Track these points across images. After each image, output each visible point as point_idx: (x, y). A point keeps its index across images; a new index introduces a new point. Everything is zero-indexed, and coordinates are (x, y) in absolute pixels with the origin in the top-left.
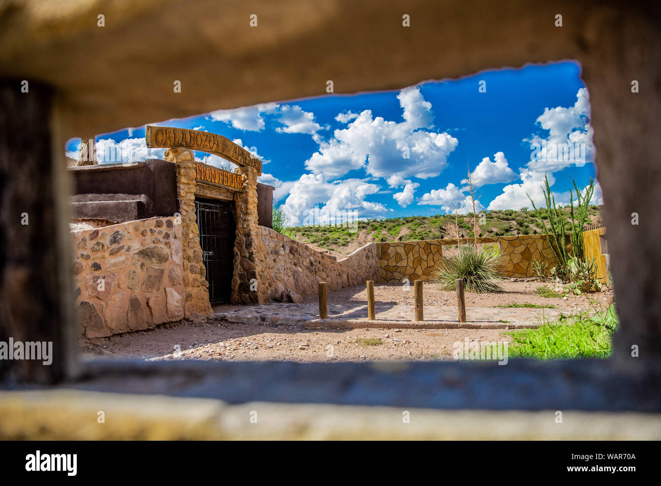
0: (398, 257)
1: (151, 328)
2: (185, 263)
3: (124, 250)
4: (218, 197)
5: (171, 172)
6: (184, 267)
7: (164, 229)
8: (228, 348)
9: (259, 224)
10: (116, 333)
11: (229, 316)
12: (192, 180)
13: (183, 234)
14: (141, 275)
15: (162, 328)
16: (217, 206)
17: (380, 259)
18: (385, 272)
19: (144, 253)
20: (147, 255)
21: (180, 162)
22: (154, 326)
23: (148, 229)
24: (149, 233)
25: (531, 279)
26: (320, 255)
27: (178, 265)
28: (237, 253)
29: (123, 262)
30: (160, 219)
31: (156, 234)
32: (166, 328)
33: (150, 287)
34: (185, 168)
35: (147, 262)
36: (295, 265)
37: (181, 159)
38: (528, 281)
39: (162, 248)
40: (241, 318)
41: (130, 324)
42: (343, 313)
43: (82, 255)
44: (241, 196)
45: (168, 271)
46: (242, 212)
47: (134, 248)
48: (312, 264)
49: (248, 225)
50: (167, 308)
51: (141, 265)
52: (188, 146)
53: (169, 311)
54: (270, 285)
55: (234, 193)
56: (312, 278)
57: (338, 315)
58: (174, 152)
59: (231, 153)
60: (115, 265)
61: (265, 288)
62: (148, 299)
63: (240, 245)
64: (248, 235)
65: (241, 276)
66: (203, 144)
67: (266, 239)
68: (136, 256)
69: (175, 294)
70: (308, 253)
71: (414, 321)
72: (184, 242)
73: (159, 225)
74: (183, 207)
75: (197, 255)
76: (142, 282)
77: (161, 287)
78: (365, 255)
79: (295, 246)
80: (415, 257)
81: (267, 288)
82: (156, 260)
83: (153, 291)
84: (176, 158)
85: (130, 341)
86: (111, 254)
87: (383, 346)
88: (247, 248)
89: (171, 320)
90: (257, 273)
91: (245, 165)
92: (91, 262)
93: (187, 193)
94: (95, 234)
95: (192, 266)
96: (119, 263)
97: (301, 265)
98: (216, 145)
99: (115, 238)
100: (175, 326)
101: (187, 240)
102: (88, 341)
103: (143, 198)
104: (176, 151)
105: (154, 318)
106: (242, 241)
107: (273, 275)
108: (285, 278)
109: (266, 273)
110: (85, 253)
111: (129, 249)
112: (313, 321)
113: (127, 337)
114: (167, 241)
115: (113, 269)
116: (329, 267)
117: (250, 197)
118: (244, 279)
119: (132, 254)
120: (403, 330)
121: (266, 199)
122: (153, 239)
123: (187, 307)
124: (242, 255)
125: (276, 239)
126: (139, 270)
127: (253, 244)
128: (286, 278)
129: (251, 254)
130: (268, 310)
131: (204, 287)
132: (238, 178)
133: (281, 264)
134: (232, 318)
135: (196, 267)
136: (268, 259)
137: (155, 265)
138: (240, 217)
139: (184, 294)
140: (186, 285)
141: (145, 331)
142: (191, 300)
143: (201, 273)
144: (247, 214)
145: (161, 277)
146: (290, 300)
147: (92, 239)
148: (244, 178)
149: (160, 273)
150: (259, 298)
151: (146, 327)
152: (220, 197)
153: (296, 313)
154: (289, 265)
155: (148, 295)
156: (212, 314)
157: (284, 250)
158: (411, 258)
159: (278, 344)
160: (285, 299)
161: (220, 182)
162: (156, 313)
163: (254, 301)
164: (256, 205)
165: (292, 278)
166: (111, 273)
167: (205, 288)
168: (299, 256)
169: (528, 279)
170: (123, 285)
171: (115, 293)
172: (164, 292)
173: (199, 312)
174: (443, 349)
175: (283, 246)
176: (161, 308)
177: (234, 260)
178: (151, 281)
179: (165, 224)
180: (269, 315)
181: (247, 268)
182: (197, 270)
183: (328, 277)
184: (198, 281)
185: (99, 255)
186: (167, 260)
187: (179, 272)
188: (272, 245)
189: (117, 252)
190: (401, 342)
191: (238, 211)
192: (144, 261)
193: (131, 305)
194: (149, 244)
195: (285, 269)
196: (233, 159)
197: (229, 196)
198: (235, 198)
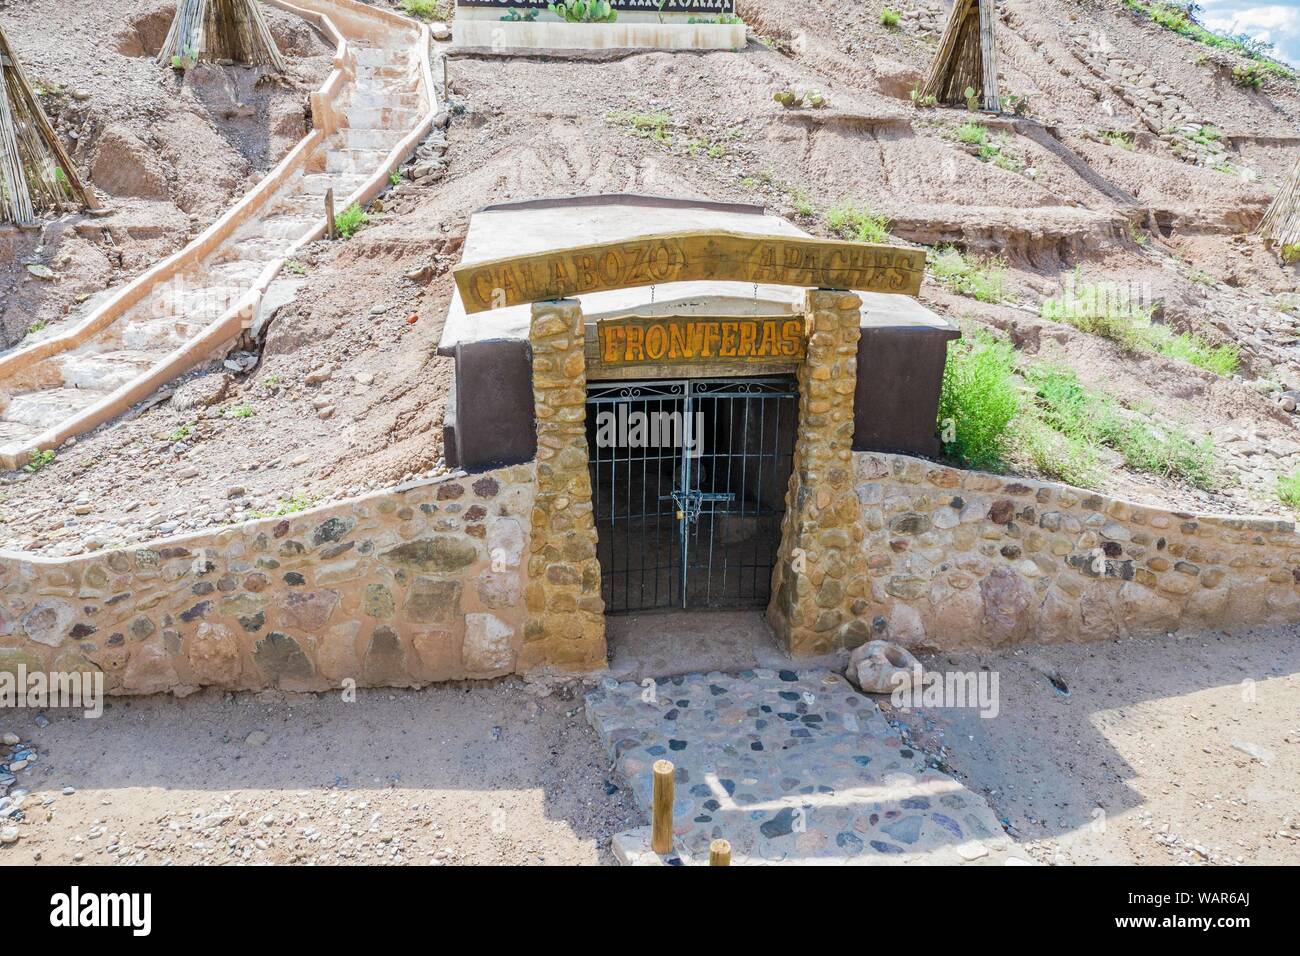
2: (535, 562)
3: (354, 550)
4: (729, 375)
6: (530, 570)
7: (469, 499)
9: (855, 448)
12: (573, 377)
13: (538, 501)
14: (398, 591)
15: (446, 687)
19: (405, 553)
20: (413, 555)
22: (426, 684)
23: (415, 508)
24: (419, 514)
27: (512, 568)
28: (788, 510)
29: (352, 571)
30: (452, 482)
31: (440, 513)
32: (457, 688)
33: (419, 615)
34: (548, 353)
35: (413, 570)
36: (1009, 553)
39: (456, 540)
41: (370, 676)
43: (261, 562)
44: (803, 373)
45: (474, 583)
46: (803, 412)
47: (381, 543)
48: (1113, 549)
49: (807, 453)
50: (462, 654)
51: (397, 576)
52: (574, 291)
53: (467, 659)
54: (855, 611)
56: (1095, 591)
60: (333, 576)
61: (831, 618)
62: (414, 635)
64: (804, 477)
66: (625, 275)
67: (870, 488)
68: (386, 559)
69: (495, 625)
72: (536, 517)
73: (452, 492)
74: (543, 439)
75: (578, 544)
76: (402, 605)
77: (449, 614)
79: (1024, 499)
82: (439, 564)
83: (428, 621)
86: (324, 558)
89: (471, 676)
91: (822, 284)
92: (281, 573)
93: (558, 407)
94: (282, 528)
95: (552, 570)
96: (342, 573)
97: (1043, 553)
99: (327, 531)
100: (480, 687)
101: (548, 512)
102: (279, 695)
105: (425, 670)
106: (796, 486)
107: (880, 582)
108: (937, 594)
109: (846, 580)
110: (267, 559)
111: (366, 547)
114: (475, 524)
115: (328, 583)
117: (820, 380)
119: (375, 556)
122: (432, 524)
123: (524, 651)
124: (792, 519)
125: (928, 486)
126: (390, 583)
128: (942, 592)
129: (800, 526)
131: (587, 613)
133: (922, 556)
135: (571, 572)
136: (867, 542)
137: (436, 576)
138: (801, 425)
139: (523, 625)
140: (533, 607)
141: (402, 690)
142: (542, 638)
143: (587, 583)
145: (452, 596)
147: (276, 536)
148: (812, 324)
149: (446, 590)
151: (407, 682)
152: (741, 374)
154: (971, 557)
155: (416, 628)
157: (960, 514)
161: (705, 354)
162: (430, 661)
165: (974, 595)
166: (326, 590)
167: (593, 615)
168: (1036, 527)
170: (354, 610)
171: (337, 621)
172: (457, 623)
175: (957, 504)
176: (447, 653)
178: (420, 605)
179: (468, 491)
182: (570, 577)
184: (568, 598)
185: (296, 560)
186: (470, 561)
187: (511, 582)
188: (899, 502)
189: (337, 554)
191: (801, 408)
192: (406, 568)
193: (374, 643)
194: (421, 532)
195: (944, 569)
196: (763, 281)
197: (779, 365)
198: (798, 372)
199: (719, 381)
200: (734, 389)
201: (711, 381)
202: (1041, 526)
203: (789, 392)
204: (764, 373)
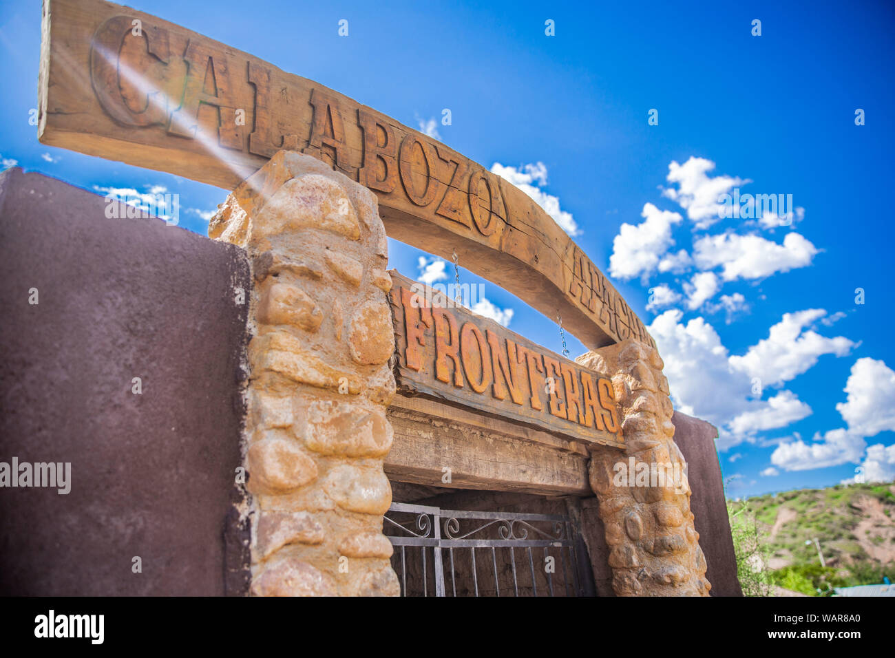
4: (523, 479)
16: (520, 518)
46: (633, 540)
55: (591, 456)
59: (566, 280)
66: (434, 192)
91: (615, 337)
93: (326, 456)
132: (602, 390)
138: (629, 567)
148: (624, 386)
152: (537, 480)
161: (536, 405)
191: (617, 539)
196: (576, 302)
197: (569, 469)
198: (593, 481)
199: (475, 515)
200: (493, 531)
201: (465, 514)
203: (556, 537)
204: (558, 483)
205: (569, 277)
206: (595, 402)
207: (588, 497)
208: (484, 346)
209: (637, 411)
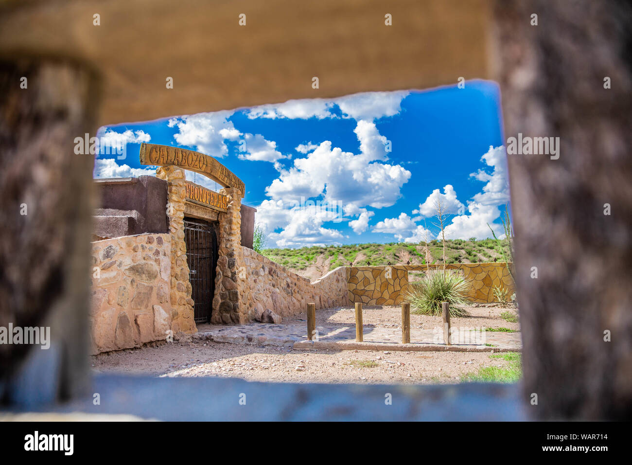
0: (366, 281)
1: (138, 346)
2: (173, 281)
3: (115, 266)
4: (203, 216)
5: (163, 189)
6: (171, 284)
7: (154, 246)
8: (223, 369)
9: (241, 245)
10: (104, 351)
11: (215, 335)
12: (182, 198)
13: (171, 252)
14: (131, 291)
15: (148, 346)
16: (201, 225)
17: (349, 282)
18: (353, 296)
19: (133, 269)
20: (137, 272)
21: (172, 180)
22: (141, 345)
23: (140, 246)
24: (140, 249)
25: (492, 305)
26: (295, 277)
27: (166, 282)
28: (219, 273)
29: (114, 277)
30: (151, 235)
31: (147, 250)
32: (152, 346)
33: (139, 305)
34: (177, 186)
35: (137, 278)
36: (274, 286)
37: (173, 177)
38: (489, 307)
39: (152, 265)
40: (228, 338)
41: (117, 342)
42: (327, 334)
44: (225, 217)
45: (156, 288)
46: (225, 232)
47: (125, 264)
48: (288, 286)
49: (231, 245)
50: (154, 326)
51: (131, 282)
52: (180, 165)
53: (156, 329)
54: (250, 306)
55: (219, 213)
56: (289, 299)
57: (325, 336)
58: (166, 170)
59: (218, 175)
60: (106, 280)
61: (246, 308)
62: (137, 316)
63: (223, 264)
64: (231, 255)
65: (223, 296)
66: (193, 163)
67: (248, 260)
68: (127, 273)
69: (162, 311)
70: (285, 275)
71: (401, 344)
72: (173, 259)
73: (150, 241)
74: (173, 224)
75: (184, 273)
76: (131, 299)
77: (149, 305)
78: (335, 278)
79: (274, 267)
80: (382, 282)
81: (248, 308)
82: (146, 277)
83: (142, 308)
84: (168, 176)
85: (119, 360)
86: (103, 269)
87: (379, 368)
88: (230, 268)
89: (157, 338)
90: (239, 293)
91: (230, 186)
93: (177, 210)
95: (179, 284)
96: (111, 278)
97: (279, 286)
98: (205, 166)
99: (108, 252)
100: (161, 345)
101: (175, 257)
103: (134, 214)
104: (169, 169)
105: (142, 336)
106: (225, 261)
107: (253, 295)
109: (247, 294)
111: (120, 265)
112: (302, 342)
113: (114, 355)
114: (157, 258)
115: (104, 284)
116: (304, 289)
117: (235, 218)
118: (225, 298)
119: (123, 270)
120: (392, 352)
121: (248, 220)
122: (143, 256)
123: (173, 325)
124: (225, 274)
125: (257, 261)
126: (129, 286)
127: (236, 264)
128: (265, 299)
129: (234, 274)
130: (252, 330)
131: (189, 306)
132: (224, 199)
133: (260, 285)
134: (218, 337)
135: (183, 285)
136: (249, 279)
137: (144, 282)
138: (224, 237)
139: (171, 312)
140: (173, 303)
141: (132, 349)
142: (177, 318)
143: (188, 292)
144: (230, 234)
145: (150, 294)
146: (271, 321)
148: (229, 198)
149: (149, 291)
150: (241, 318)
151: (133, 345)
152: (206, 217)
153: (281, 334)
154: (268, 286)
155: (137, 313)
156: (197, 333)
157: (264, 271)
158: (379, 283)
159: (273, 365)
160: (266, 319)
161: (207, 202)
162: (143, 331)
163: (235, 321)
164: (239, 226)
165: (270, 300)
166: (102, 288)
167: (191, 307)
168: (277, 277)
169: (489, 305)
170: (113, 301)
171: (105, 309)
172: (152, 310)
173: (185, 331)
174: (440, 372)
175: (263, 268)
176: (149, 326)
177: (216, 280)
178: (140, 298)
179: (155, 241)
180: (255, 334)
181: (229, 288)
182: (184, 289)
183: (302, 298)
184: (184, 299)
186: (156, 277)
187: (166, 289)
188: (253, 265)
189: (109, 267)
190: (396, 364)
191: (222, 231)
192: (135, 278)
193: (119, 322)
194: (140, 260)
195: (264, 290)
196: (220, 179)
197: (214, 215)
198: (219, 218)
199: (191, 223)
200: (195, 227)
201: (189, 222)
202: (278, 276)
203: (209, 230)
204: (210, 218)
205: (219, 173)
206: (221, 202)
207: (217, 223)
208: (199, 191)
209: (231, 204)
